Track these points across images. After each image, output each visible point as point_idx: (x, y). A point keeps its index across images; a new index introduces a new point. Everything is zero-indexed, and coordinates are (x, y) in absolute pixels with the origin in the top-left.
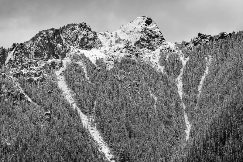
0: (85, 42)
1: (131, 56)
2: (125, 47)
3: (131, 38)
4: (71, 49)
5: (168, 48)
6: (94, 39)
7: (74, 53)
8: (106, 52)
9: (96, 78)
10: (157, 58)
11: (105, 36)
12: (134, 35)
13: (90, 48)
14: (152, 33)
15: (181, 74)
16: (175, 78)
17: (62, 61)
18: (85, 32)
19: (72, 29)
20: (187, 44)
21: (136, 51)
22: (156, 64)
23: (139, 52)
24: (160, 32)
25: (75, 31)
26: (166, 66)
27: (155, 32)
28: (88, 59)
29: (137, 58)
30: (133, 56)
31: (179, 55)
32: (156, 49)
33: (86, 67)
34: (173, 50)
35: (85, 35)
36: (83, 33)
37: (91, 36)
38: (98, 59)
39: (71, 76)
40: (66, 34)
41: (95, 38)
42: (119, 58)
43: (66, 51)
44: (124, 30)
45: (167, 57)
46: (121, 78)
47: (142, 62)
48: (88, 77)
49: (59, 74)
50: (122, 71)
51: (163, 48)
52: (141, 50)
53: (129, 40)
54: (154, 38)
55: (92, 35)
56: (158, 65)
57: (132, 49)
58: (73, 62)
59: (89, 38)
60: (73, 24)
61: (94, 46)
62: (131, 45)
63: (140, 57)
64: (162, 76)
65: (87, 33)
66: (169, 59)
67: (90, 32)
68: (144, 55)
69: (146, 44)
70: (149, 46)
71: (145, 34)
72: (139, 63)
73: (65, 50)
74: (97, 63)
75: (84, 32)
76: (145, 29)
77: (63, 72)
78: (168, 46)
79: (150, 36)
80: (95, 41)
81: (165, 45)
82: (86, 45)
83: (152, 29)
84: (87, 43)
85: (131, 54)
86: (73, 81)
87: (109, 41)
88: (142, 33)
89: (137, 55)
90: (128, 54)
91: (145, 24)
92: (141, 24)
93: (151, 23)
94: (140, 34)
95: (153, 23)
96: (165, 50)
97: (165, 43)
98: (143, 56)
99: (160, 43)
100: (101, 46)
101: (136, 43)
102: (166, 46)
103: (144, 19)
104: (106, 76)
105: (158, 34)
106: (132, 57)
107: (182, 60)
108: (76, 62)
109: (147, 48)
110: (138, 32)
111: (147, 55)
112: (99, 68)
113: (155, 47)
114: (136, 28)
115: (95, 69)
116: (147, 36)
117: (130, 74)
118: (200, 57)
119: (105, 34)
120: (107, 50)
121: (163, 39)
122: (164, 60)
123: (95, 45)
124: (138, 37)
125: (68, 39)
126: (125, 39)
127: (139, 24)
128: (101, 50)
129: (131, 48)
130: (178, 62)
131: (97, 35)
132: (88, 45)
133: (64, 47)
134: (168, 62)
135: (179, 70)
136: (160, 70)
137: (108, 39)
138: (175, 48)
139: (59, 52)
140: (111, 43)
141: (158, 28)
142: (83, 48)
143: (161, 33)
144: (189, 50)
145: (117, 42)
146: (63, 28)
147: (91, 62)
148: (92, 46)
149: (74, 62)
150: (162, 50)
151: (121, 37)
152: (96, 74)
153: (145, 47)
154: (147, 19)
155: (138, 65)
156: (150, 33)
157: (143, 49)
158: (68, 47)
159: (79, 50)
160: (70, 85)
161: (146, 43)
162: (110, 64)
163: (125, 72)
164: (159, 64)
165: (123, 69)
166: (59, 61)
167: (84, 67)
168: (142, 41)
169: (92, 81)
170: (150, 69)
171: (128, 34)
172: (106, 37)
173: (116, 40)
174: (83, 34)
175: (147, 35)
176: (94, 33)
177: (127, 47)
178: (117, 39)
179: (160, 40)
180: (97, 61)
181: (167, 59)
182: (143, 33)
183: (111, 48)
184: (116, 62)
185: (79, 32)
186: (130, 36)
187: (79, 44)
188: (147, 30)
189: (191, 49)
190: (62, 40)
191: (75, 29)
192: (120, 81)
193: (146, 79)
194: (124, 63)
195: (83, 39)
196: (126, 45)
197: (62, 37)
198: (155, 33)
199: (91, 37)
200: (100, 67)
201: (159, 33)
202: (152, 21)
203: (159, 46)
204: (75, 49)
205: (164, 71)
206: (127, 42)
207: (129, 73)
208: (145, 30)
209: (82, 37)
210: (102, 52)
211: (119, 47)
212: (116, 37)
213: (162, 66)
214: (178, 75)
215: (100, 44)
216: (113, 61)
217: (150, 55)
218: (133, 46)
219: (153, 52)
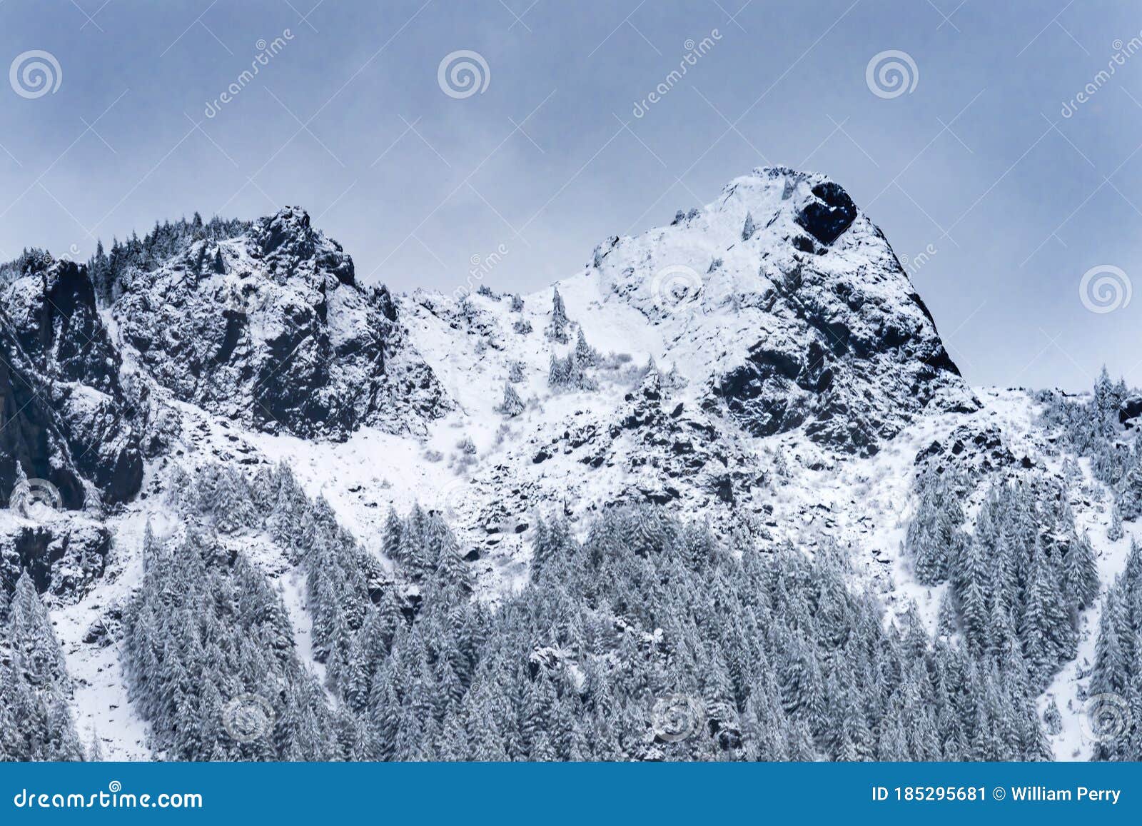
0: (298, 370)
1: (674, 493)
2: (632, 423)
3: (677, 351)
4: (189, 426)
5: (979, 440)
6: (376, 346)
7: (211, 458)
8: (469, 462)
9: (384, 677)
10: (891, 519)
11: (463, 323)
12: (708, 324)
13: (344, 420)
14: (855, 307)
15: (1087, 651)
16: (1038, 682)
17: (111, 523)
18: (306, 292)
19: (196, 266)
20: (1135, 409)
21: (717, 455)
22: (877, 568)
23: (741, 462)
24: (921, 305)
25: (217, 280)
26: (960, 586)
27: (878, 302)
28: (324, 516)
29: (726, 515)
30: (698, 494)
31: (1074, 493)
32: (881, 443)
33: (303, 581)
34: (1019, 456)
35: (305, 316)
36: (286, 301)
38: (405, 513)
39: (183, 650)
40: (146, 307)
41: (381, 345)
42: (578, 508)
43: (146, 442)
44: (622, 283)
45: (972, 511)
46: (591, 679)
47: (765, 544)
48: (321, 659)
49: (83, 630)
50: (603, 614)
51: (941, 438)
52: (755, 446)
53: (664, 367)
54: (864, 350)
55: (361, 314)
56: (898, 574)
57: (683, 437)
58: (195, 539)
59: (336, 341)
60: (206, 221)
61: (372, 408)
62: (679, 410)
63: (750, 506)
64: (931, 667)
65: (317, 298)
66: (989, 524)
67: (345, 292)
68: (782, 491)
69: (801, 402)
70: (825, 416)
71: (791, 315)
72: (738, 555)
73: (135, 440)
74: (392, 551)
75: (295, 292)
76: (795, 279)
77: (118, 616)
78: (979, 422)
79: (839, 336)
80: (381, 363)
81: (960, 409)
82: (305, 395)
83: (854, 279)
84: (321, 379)
85: (675, 483)
86: (197, 692)
87: (495, 366)
88: (768, 310)
89: (723, 489)
90: (651, 480)
91: (801, 232)
92: (765, 238)
93: (844, 228)
94: (754, 313)
95: (859, 224)
96: (958, 448)
97: (957, 395)
98: (772, 502)
99: (915, 390)
100: (432, 409)
101: (716, 391)
102: (962, 419)
103: (788, 191)
104: (468, 659)
105: (903, 319)
106: (686, 503)
107: (1098, 539)
108: (222, 539)
109: (808, 433)
110: (736, 303)
111: (806, 489)
112: (414, 590)
113: (876, 424)
114: (718, 264)
115: (376, 595)
116: (811, 335)
117: (662, 647)
119: (468, 314)
120: (482, 441)
121: (940, 361)
122: (947, 538)
123: (382, 397)
124: (733, 337)
125: (162, 345)
126: (625, 359)
127: (746, 236)
128: (433, 445)
129: (673, 429)
130: (1064, 550)
131: (404, 320)
132: (324, 394)
133: (130, 413)
134: (976, 551)
135: (1071, 618)
136: (910, 616)
137: (490, 352)
138: (1039, 437)
139: (85, 455)
140: (518, 388)
141: (901, 270)
142: (283, 419)
143: (926, 313)
145: (562, 376)
146: (122, 256)
147: (347, 541)
148: (361, 410)
149: (206, 539)
150: (935, 448)
151: (593, 341)
152: (389, 640)
153: (796, 422)
154: (817, 191)
155: (731, 570)
156: (836, 308)
157: (772, 442)
158: (158, 415)
159: (252, 438)
160: (166, 722)
161: (805, 393)
162: (503, 560)
163: (621, 630)
164: (906, 566)
165: (605, 604)
166: (83, 524)
167: (286, 578)
168: (765, 376)
169: (347, 695)
170: (827, 606)
171: (655, 314)
172: (476, 339)
173: (554, 364)
174: (289, 310)
175: (814, 322)
176: (374, 300)
177: (648, 421)
178: (563, 352)
179: (916, 366)
180: (395, 528)
181: (968, 528)
182: (779, 305)
183: (514, 425)
184: (552, 541)
185: (249, 290)
186: (668, 329)
187: (248, 386)
188: (814, 283)
190: (110, 350)
191: (219, 267)
192: (584, 698)
193: (793, 684)
194: (616, 555)
195: (282, 347)
196: (634, 405)
197: (114, 333)
198: (876, 311)
199: (351, 335)
200: (417, 578)
201: (906, 310)
202: (852, 214)
203: (907, 419)
204: (217, 432)
205: (945, 626)
206: (649, 383)
207: (657, 636)
208: (799, 284)
209: (274, 335)
210: (437, 457)
211: (582, 422)
212: (560, 337)
213: (932, 582)
214: (1063, 658)
215: (421, 395)
216: (531, 531)
217: (835, 492)
218: (694, 413)
219: (858, 466)
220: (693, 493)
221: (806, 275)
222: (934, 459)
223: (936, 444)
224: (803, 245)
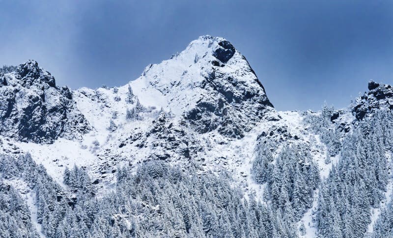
0: (35, 119)
1: (168, 156)
2: (154, 131)
3: (172, 104)
5: (279, 130)
6: (63, 109)
7: (2, 152)
8: (97, 148)
10: (247, 160)
11: (96, 99)
12: (182, 94)
13: (52, 136)
14: (234, 85)
15: (315, 205)
16: (298, 217)
18: (37, 90)
20: (336, 116)
21: (184, 141)
22: (242, 179)
23: (193, 143)
25: (4, 88)
26: (270, 184)
27: (243, 83)
28: (42, 171)
29: (187, 162)
30: (177, 155)
31: (313, 148)
32: (245, 133)
33: (35, 195)
34: (293, 136)
35: (37, 99)
36: (29, 94)
37: (54, 99)
38: (71, 168)
41: (65, 108)
42: (134, 163)
44: (153, 81)
45: (275, 156)
46: (133, 224)
47: (201, 172)
48: (40, 223)
50: (139, 201)
51: (266, 130)
52: (199, 137)
53: (167, 110)
54: (238, 100)
55: (57, 98)
56: (249, 181)
57: (171, 135)
59: (49, 108)
61: (62, 131)
62: (171, 126)
63: (197, 159)
64: (257, 214)
65: (41, 92)
66: (281, 161)
67: (52, 89)
68: (209, 153)
69: (216, 120)
70: (224, 124)
71: (211, 89)
72: (191, 176)
74: (67, 182)
75: (33, 91)
76: (213, 76)
78: (280, 124)
79: (229, 96)
80: (65, 115)
81: (274, 120)
82: (37, 127)
83: (234, 75)
84: (43, 121)
85: (168, 152)
87: (107, 114)
88: (203, 88)
89: (186, 153)
90: (160, 151)
91: (215, 59)
92: (202, 62)
93: (232, 55)
94: (198, 89)
95: (237, 54)
96: (271, 134)
97: (272, 115)
98: (205, 157)
99: (257, 114)
100: (84, 130)
101: (185, 118)
102: (274, 123)
103: (211, 44)
105: (252, 88)
106: (173, 159)
107: (321, 164)
108: (5, 181)
109: (219, 131)
110: (192, 86)
111: (217, 151)
112: (74, 196)
113: (243, 127)
114: (186, 72)
115: (59, 199)
116: (219, 96)
117: (159, 212)
118: (370, 153)
119: (98, 95)
120: (101, 141)
121: (267, 103)
122: (266, 165)
123: (66, 127)
124: (191, 98)
126: (154, 108)
127: (195, 62)
128: (84, 143)
129: (169, 133)
130: (308, 169)
131: (75, 99)
132: (44, 127)
134: (276, 171)
135: (310, 193)
136: (252, 196)
137: (106, 108)
140: (115, 121)
141: (252, 71)
142: (30, 137)
143: (261, 86)
144: (343, 132)
145: (130, 116)
147: (50, 179)
148: (58, 132)
150: (264, 134)
151: (142, 103)
152: (63, 214)
153: (214, 128)
154: (220, 44)
155: (186, 182)
156: (228, 86)
157: (206, 135)
159: (18, 144)
161: (217, 117)
162: (107, 183)
163: (144, 206)
164: (252, 177)
165: (138, 197)
167: (28, 194)
168: (203, 111)
169: (48, 235)
170: (220, 193)
171: (164, 92)
172: (100, 104)
173: (128, 112)
174: (31, 97)
175: (220, 91)
176: (63, 92)
177: (160, 130)
178: (131, 107)
179: (257, 105)
180: (68, 174)
181: (274, 163)
182: (207, 86)
183: (113, 134)
184: (123, 176)
185: (17, 91)
186: (170, 96)
188: (219, 77)
189: (346, 131)
191: (5, 83)
192: (131, 232)
194: (145, 179)
195: (29, 111)
196: (155, 125)
198: (242, 86)
199: (54, 105)
200: (76, 191)
201: (254, 85)
202: (234, 52)
203: (254, 124)
204: (5, 143)
205: (265, 198)
206: (161, 116)
207: (157, 208)
209: (25, 107)
210: (86, 147)
211: (137, 132)
212: (131, 102)
213: (262, 183)
214: (307, 207)
215: (80, 125)
216: (117, 172)
217: (227, 152)
218: (176, 126)
219: (237, 142)
220: (175, 155)
221: (217, 74)
222: (263, 138)
223: (264, 133)
224: (216, 63)
